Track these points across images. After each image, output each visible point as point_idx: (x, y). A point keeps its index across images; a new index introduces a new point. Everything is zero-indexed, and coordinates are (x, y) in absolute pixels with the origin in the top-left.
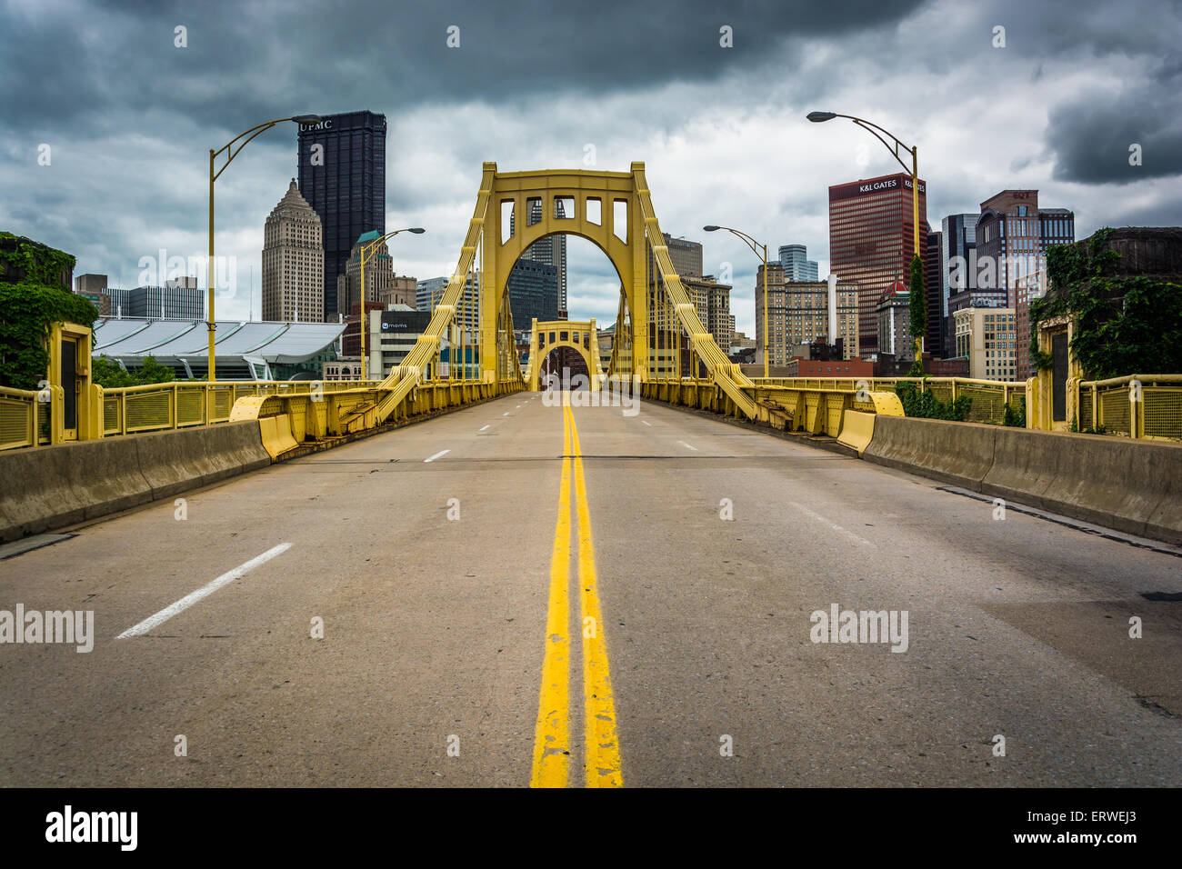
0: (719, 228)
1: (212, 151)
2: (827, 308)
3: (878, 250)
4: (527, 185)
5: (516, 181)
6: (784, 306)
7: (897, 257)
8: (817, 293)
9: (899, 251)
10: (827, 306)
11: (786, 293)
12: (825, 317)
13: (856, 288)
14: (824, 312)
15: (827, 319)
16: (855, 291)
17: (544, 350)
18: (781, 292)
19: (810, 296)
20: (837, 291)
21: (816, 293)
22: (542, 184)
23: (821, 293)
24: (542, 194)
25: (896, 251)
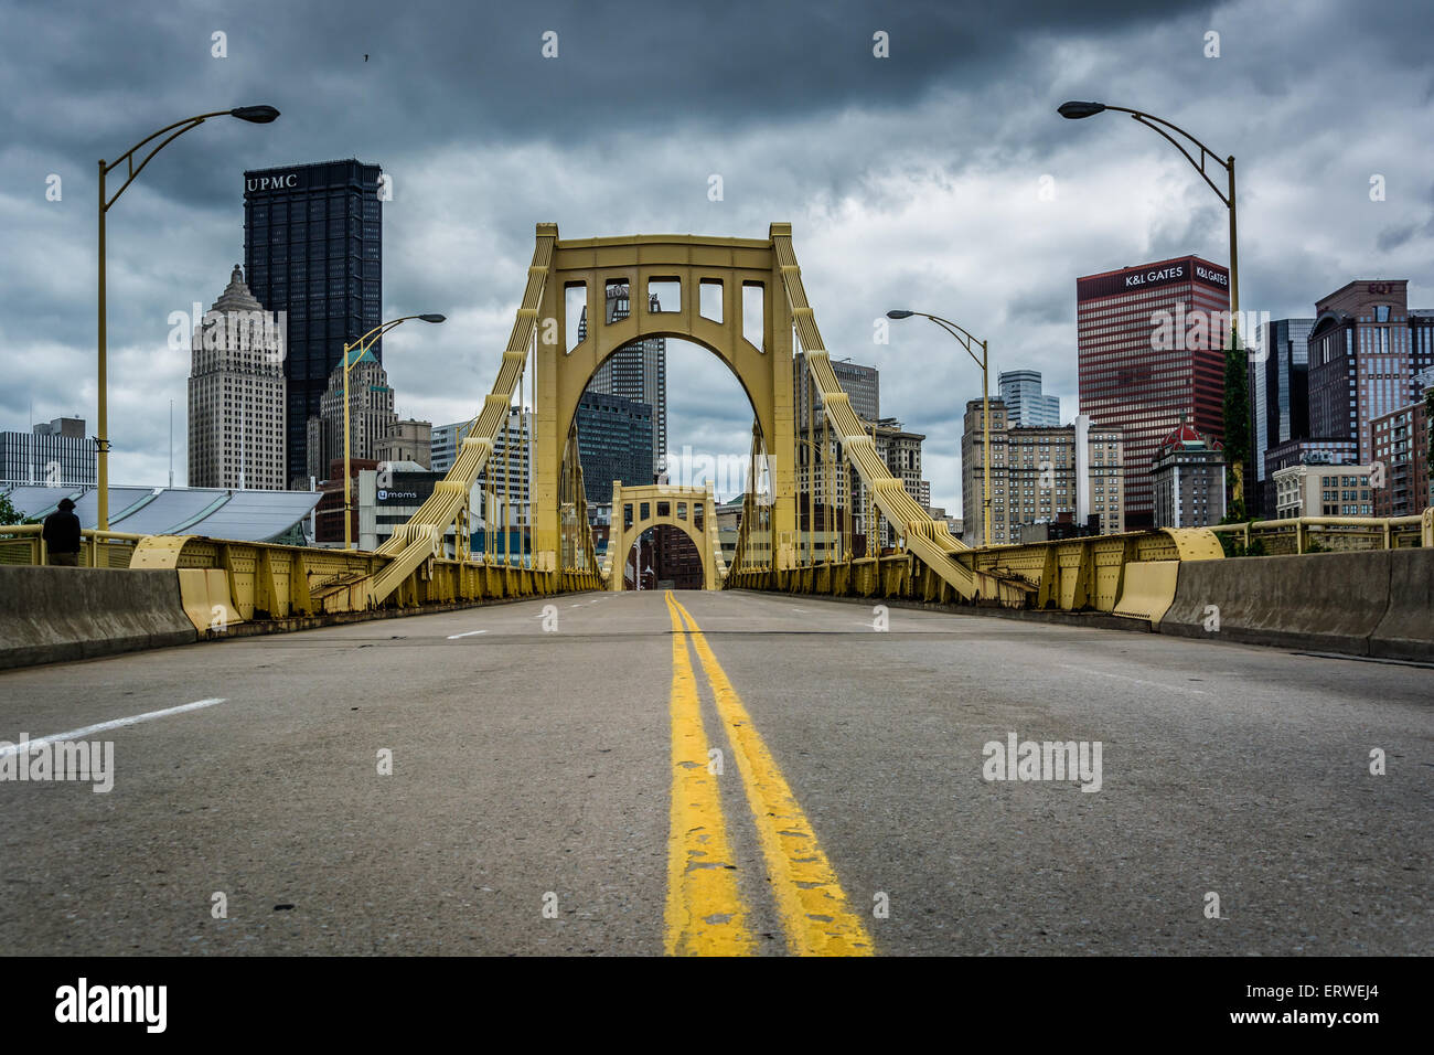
0: (912, 314)
1: (102, 163)
2: (1073, 468)
3: (1154, 377)
4: (606, 259)
5: (590, 254)
6: (1006, 464)
7: (1183, 387)
8: (1059, 444)
9: (1187, 378)
10: (1074, 465)
11: (1010, 445)
12: (1070, 483)
13: (1120, 436)
14: (1069, 474)
15: (1074, 485)
16: (1117, 441)
17: (631, 531)
18: (1003, 442)
19: (1047, 449)
20: (1090, 441)
21: (1055, 444)
22: (629, 257)
23: (1065, 444)
24: (631, 274)
25: (1182, 378)
